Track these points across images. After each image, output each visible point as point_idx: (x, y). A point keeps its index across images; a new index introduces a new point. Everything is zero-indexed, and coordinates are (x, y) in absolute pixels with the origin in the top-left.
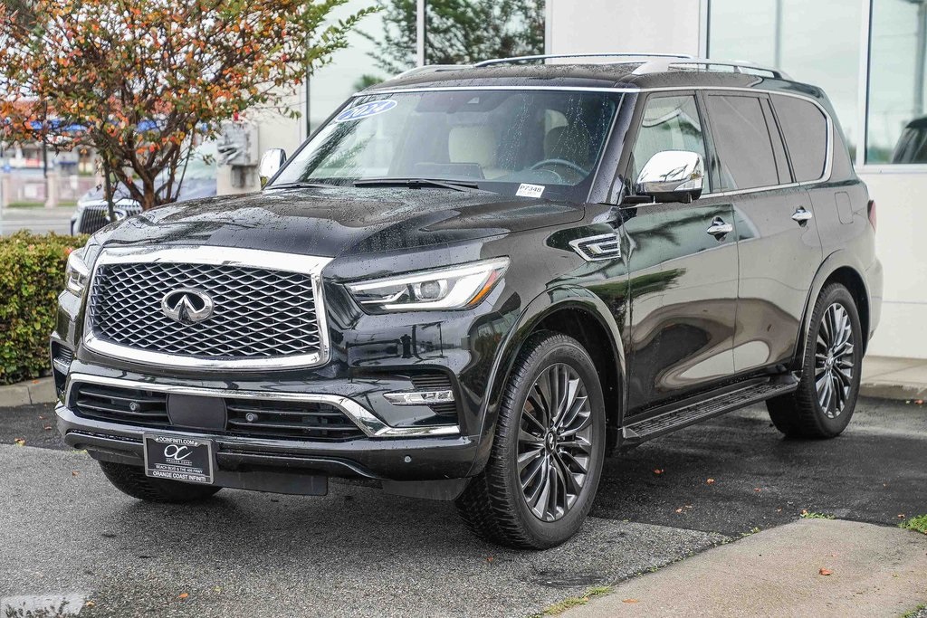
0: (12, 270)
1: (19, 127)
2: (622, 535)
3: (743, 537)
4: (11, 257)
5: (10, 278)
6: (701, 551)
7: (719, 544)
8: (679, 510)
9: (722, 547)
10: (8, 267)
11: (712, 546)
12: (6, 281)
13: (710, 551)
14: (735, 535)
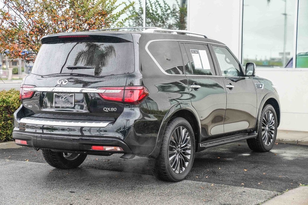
0: (17, 102)
1: (17, 54)
2: (244, 192)
3: (284, 193)
4: (16, 98)
5: (16, 105)
6: (273, 197)
7: (278, 195)
8: (259, 183)
9: (278, 196)
10: (15, 101)
11: (275, 196)
12: (15, 106)
13: (276, 197)
14: (282, 192)
